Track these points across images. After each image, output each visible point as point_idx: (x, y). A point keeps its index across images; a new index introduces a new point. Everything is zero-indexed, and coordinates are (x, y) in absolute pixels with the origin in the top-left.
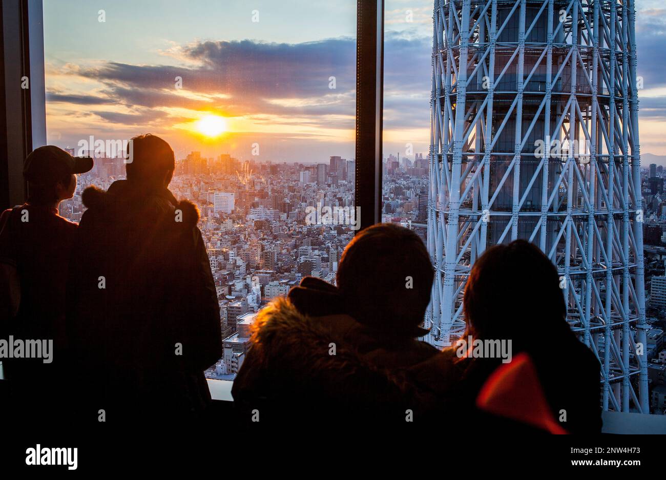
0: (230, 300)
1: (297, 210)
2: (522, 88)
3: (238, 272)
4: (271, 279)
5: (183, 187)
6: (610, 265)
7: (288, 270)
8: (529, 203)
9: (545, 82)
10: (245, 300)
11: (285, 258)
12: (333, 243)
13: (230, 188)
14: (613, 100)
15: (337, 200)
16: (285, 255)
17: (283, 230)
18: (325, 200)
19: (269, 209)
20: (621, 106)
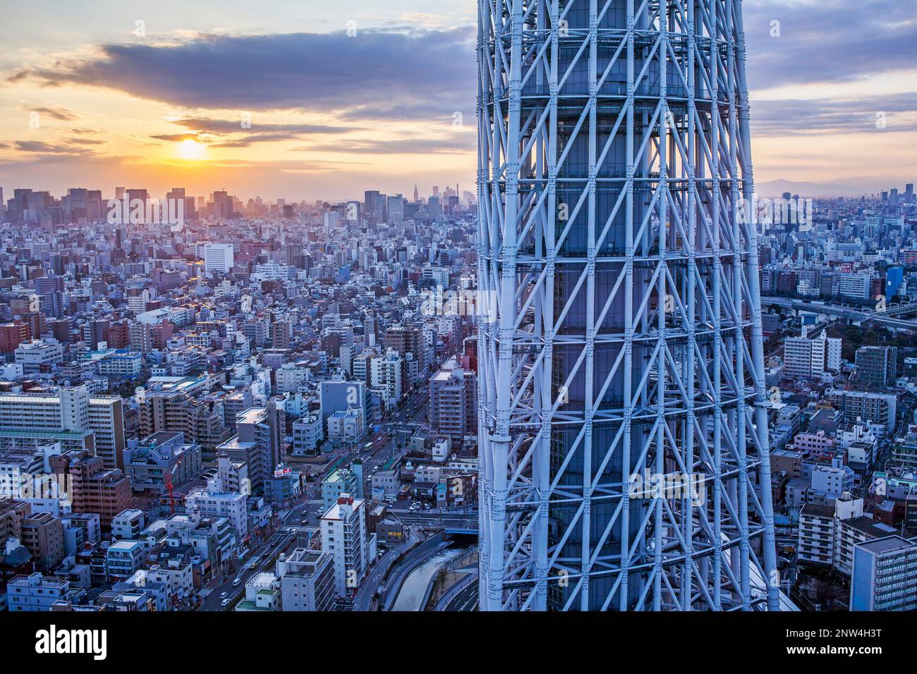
0: (227, 392)
1: (320, 265)
2: (595, 90)
3: (239, 352)
4: (284, 360)
5: (161, 238)
6: (718, 324)
7: (309, 347)
8: (610, 245)
9: (626, 82)
10: (249, 391)
11: (305, 331)
12: (369, 308)
13: (226, 238)
14: (715, 106)
15: (375, 250)
16: (304, 326)
17: (301, 292)
18: (358, 250)
19: (281, 265)
20: (727, 114)
